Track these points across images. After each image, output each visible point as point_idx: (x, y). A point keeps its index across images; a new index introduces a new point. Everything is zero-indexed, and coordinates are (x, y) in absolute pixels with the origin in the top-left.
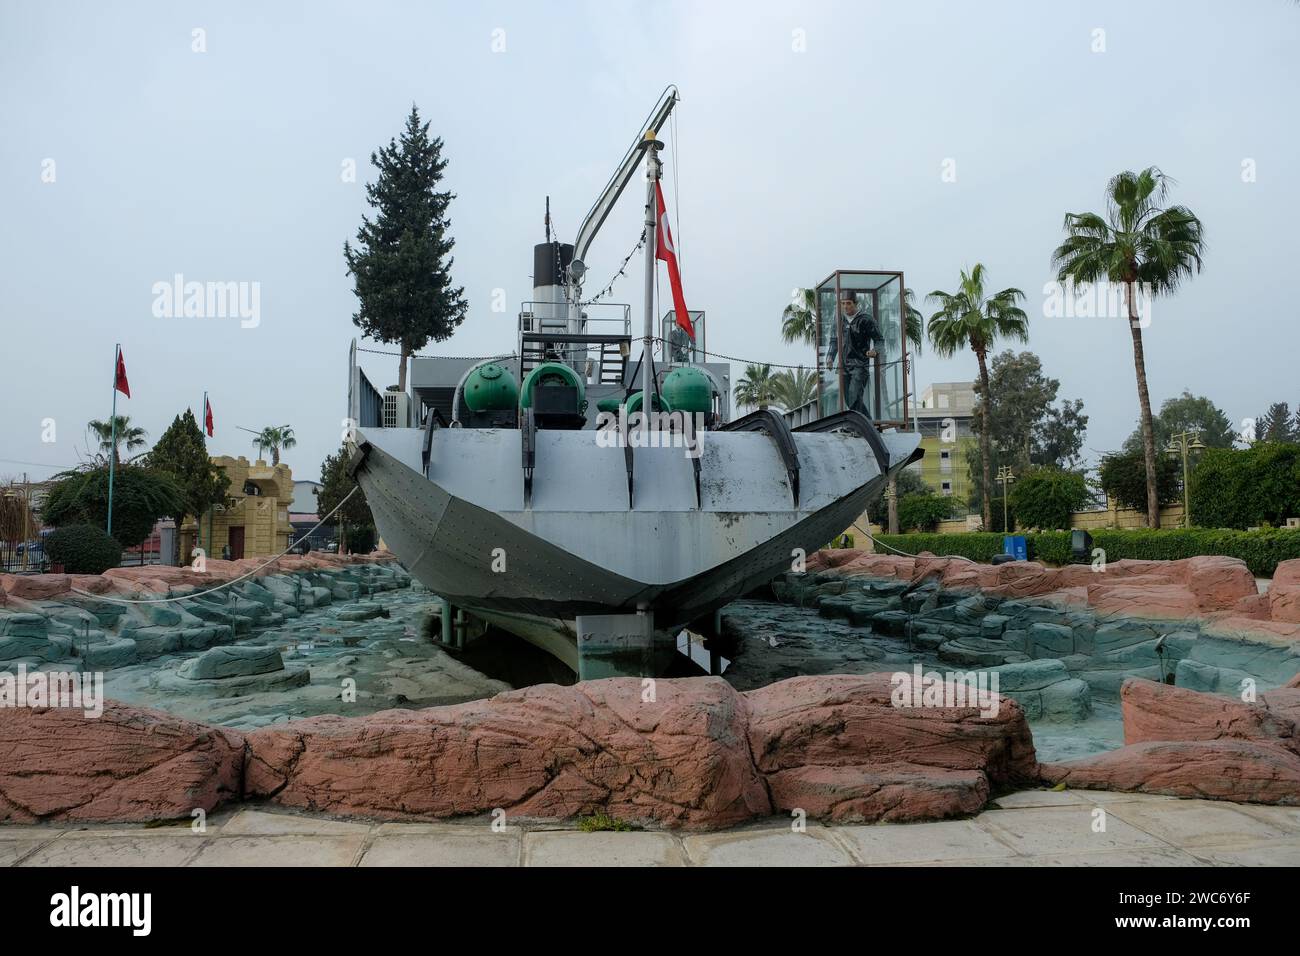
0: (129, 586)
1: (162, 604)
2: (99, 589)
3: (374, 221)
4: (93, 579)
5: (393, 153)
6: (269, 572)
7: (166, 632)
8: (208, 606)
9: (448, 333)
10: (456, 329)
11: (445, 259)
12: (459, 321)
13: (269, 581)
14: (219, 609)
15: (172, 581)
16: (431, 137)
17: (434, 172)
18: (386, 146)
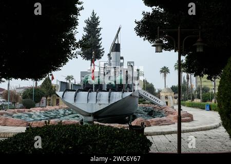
0: (34, 111)
1: (38, 114)
2: (29, 111)
3: (85, 35)
4: (28, 110)
5: (89, 20)
6: (60, 109)
7: (39, 118)
8: (46, 114)
9: (101, 58)
10: (102, 57)
11: (100, 42)
12: (103, 55)
13: (60, 110)
14: (48, 115)
15: (40, 110)
16: (96, 16)
17: (97, 24)
18: (87, 19)
